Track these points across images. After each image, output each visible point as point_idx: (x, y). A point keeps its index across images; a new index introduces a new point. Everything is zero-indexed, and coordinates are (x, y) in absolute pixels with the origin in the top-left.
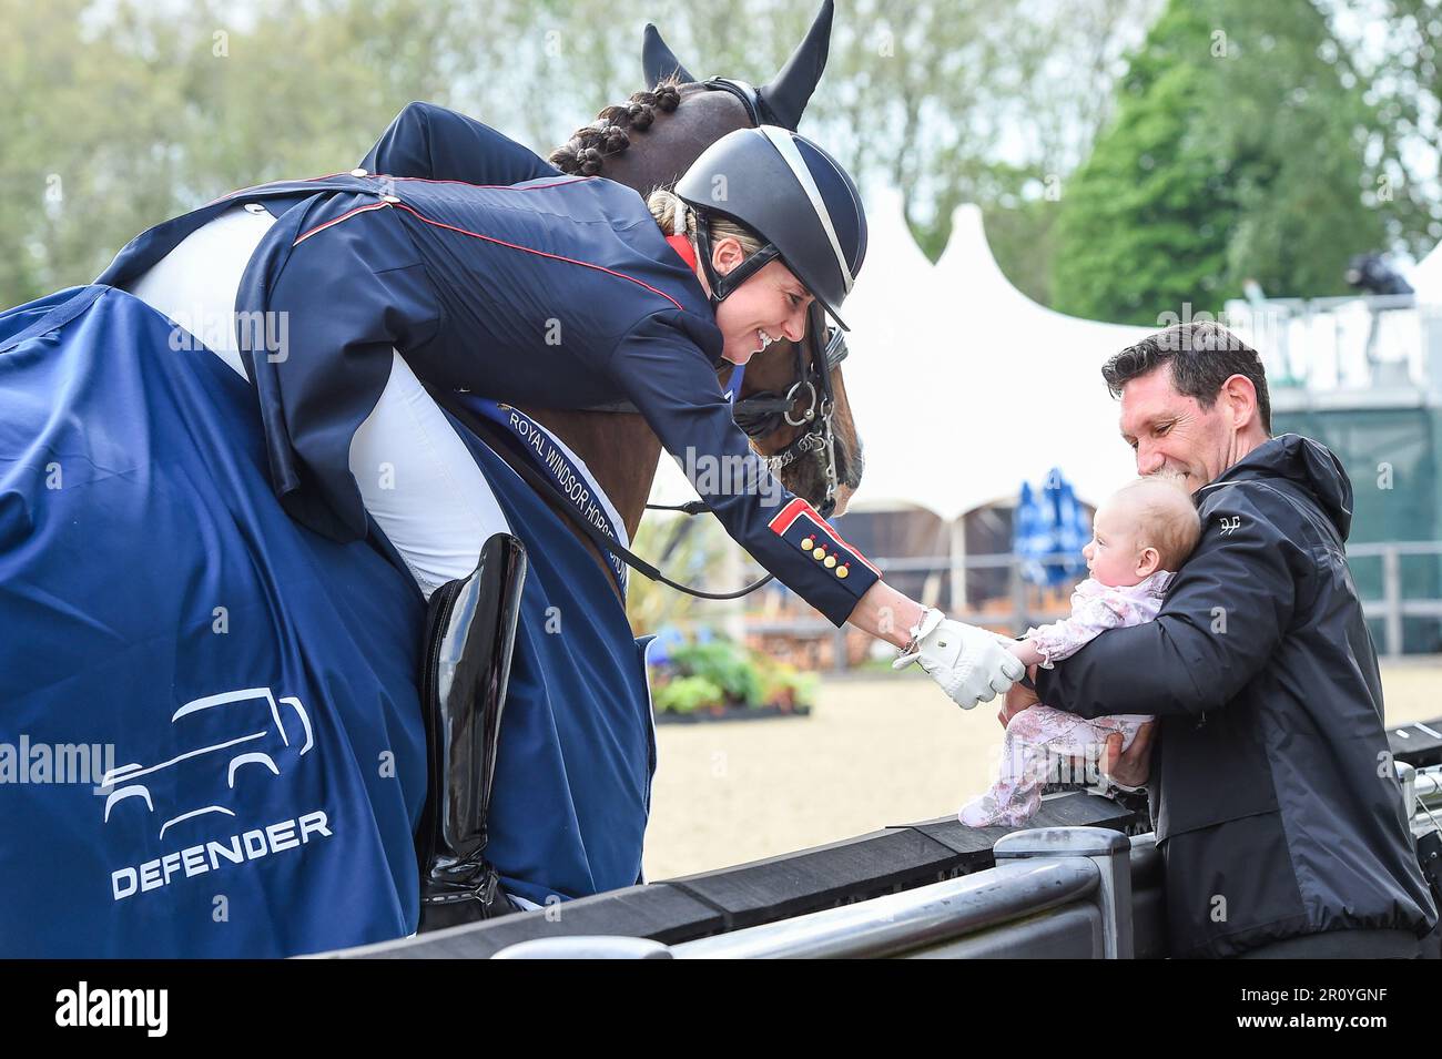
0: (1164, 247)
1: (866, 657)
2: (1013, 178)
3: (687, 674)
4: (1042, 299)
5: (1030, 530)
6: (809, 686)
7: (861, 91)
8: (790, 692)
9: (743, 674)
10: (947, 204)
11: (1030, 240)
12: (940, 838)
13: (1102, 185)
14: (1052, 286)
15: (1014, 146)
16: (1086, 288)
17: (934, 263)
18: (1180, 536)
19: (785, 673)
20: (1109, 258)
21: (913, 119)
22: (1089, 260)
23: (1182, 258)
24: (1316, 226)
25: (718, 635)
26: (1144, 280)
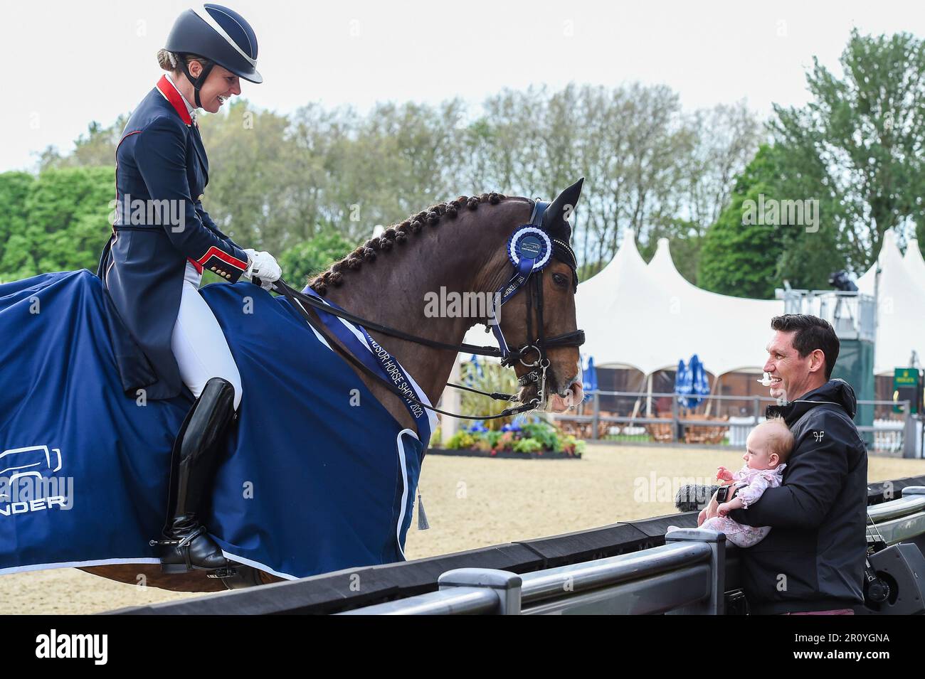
0: (748, 261)
1: (607, 433)
2: (685, 226)
3: (528, 437)
4: (693, 282)
5: (682, 382)
6: (582, 446)
7: (619, 185)
8: (573, 447)
9: (552, 438)
10: (655, 236)
11: (689, 255)
12: (641, 529)
13: (723, 233)
14: (698, 275)
15: (685, 213)
16: (713, 277)
17: (648, 264)
18: (785, 446)
19: (570, 438)
20: (723, 265)
21: (642, 198)
22: (715, 265)
23: (756, 267)
24: (815, 256)
25: (543, 420)
26: (739, 275)
